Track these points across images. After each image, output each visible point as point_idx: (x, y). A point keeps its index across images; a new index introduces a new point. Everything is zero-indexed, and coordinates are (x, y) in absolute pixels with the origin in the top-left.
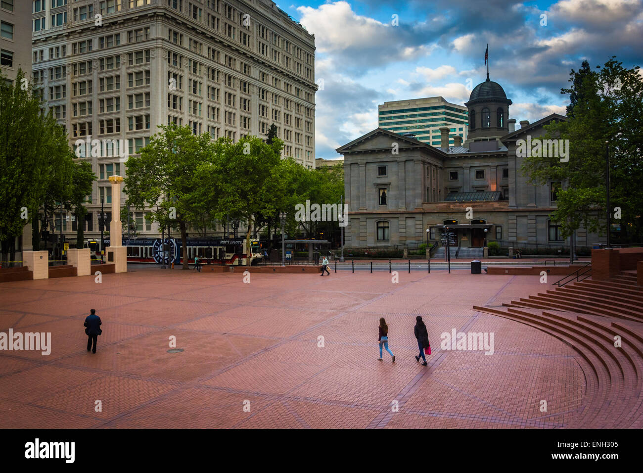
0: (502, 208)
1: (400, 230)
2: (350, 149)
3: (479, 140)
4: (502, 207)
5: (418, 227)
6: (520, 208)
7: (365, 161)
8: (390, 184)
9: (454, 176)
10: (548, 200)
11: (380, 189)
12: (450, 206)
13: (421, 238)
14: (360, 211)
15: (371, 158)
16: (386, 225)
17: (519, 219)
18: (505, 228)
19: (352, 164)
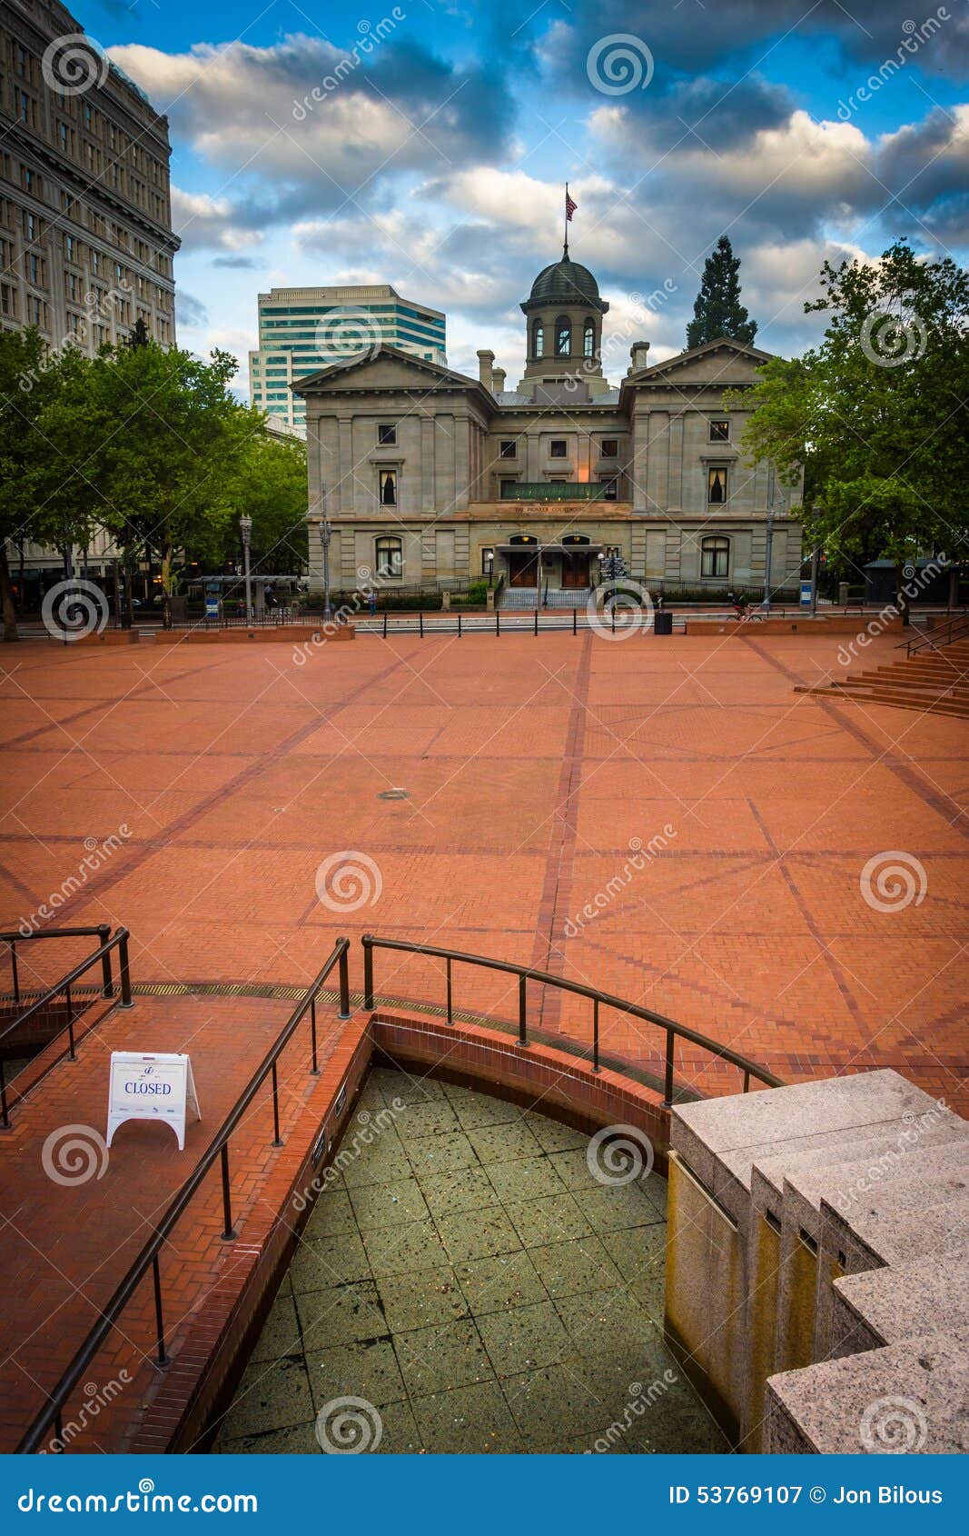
0: (622, 516)
1: (424, 556)
2: (319, 386)
3: (553, 381)
4: (621, 512)
5: (459, 549)
6: (655, 515)
7: (351, 413)
8: (403, 462)
9: (509, 450)
10: (704, 500)
11: (381, 472)
12: (522, 510)
13: (466, 572)
14: (341, 516)
15: (364, 406)
16: (395, 545)
17: (652, 536)
18: (625, 552)
19: (322, 417)
